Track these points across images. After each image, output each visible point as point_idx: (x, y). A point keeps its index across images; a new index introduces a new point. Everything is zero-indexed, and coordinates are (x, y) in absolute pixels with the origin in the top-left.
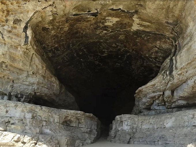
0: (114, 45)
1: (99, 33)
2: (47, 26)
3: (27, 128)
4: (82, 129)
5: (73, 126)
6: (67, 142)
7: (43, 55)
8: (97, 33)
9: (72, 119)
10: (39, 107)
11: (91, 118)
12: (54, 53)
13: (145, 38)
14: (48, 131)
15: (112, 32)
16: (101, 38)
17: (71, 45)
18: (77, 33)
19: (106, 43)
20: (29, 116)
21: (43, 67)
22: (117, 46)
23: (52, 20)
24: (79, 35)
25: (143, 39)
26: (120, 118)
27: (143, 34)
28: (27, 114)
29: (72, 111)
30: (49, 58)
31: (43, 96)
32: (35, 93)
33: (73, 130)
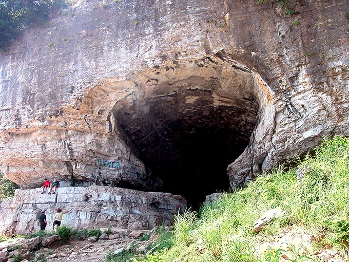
0: (200, 121)
1: (182, 112)
2: (128, 111)
3: (118, 209)
4: (171, 211)
5: (161, 208)
6: (156, 221)
7: (126, 140)
8: (180, 111)
9: (160, 201)
10: (127, 190)
11: (180, 200)
12: (137, 135)
13: (230, 113)
14: (137, 212)
15: (194, 109)
16: (184, 115)
17: (154, 125)
18: (158, 113)
19: (191, 120)
20: (119, 198)
21: (127, 151)
22: (204, 122)
23: (133, 105)
24: (162, 115)
25: (228, 113)
26: (210, 197)
27: (226, 109)
28: (116, 196)
29: (159, 193)
30: (133, 141)
31: (129, 180)
32: (122, 178)
33: (162, 212)
